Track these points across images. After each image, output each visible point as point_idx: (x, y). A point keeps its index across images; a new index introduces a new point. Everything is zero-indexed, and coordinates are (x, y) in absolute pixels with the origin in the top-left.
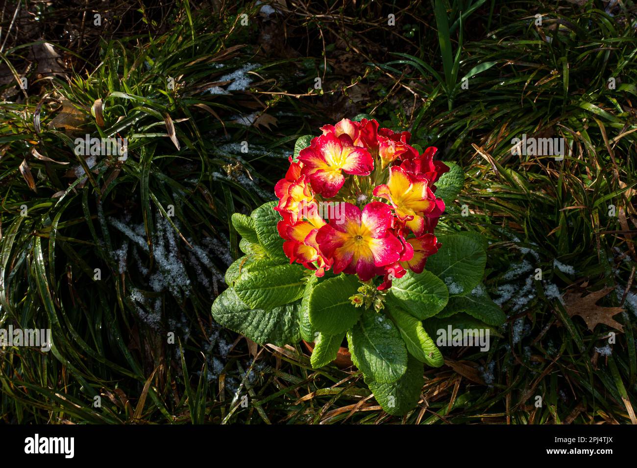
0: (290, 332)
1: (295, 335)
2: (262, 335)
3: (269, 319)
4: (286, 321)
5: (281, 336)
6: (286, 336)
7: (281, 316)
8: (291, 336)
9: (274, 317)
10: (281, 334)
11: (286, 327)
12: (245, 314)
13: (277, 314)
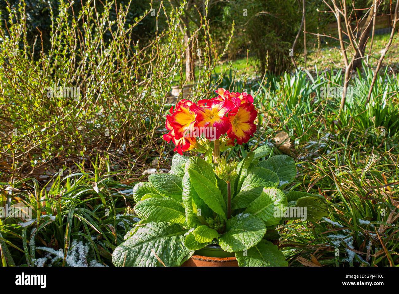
0: (175, 255)
1: (179, 257)
2: (152, 261)
3: (158, 246)
4: (172, 246)
5: (168, 260)
6: (172, 259)
7: (167, 242)
8: (176, 259)
9: (162, 244)
10: (168, 258)
11: (171, 251)
12: (139, 246)
13: (164, 241)
